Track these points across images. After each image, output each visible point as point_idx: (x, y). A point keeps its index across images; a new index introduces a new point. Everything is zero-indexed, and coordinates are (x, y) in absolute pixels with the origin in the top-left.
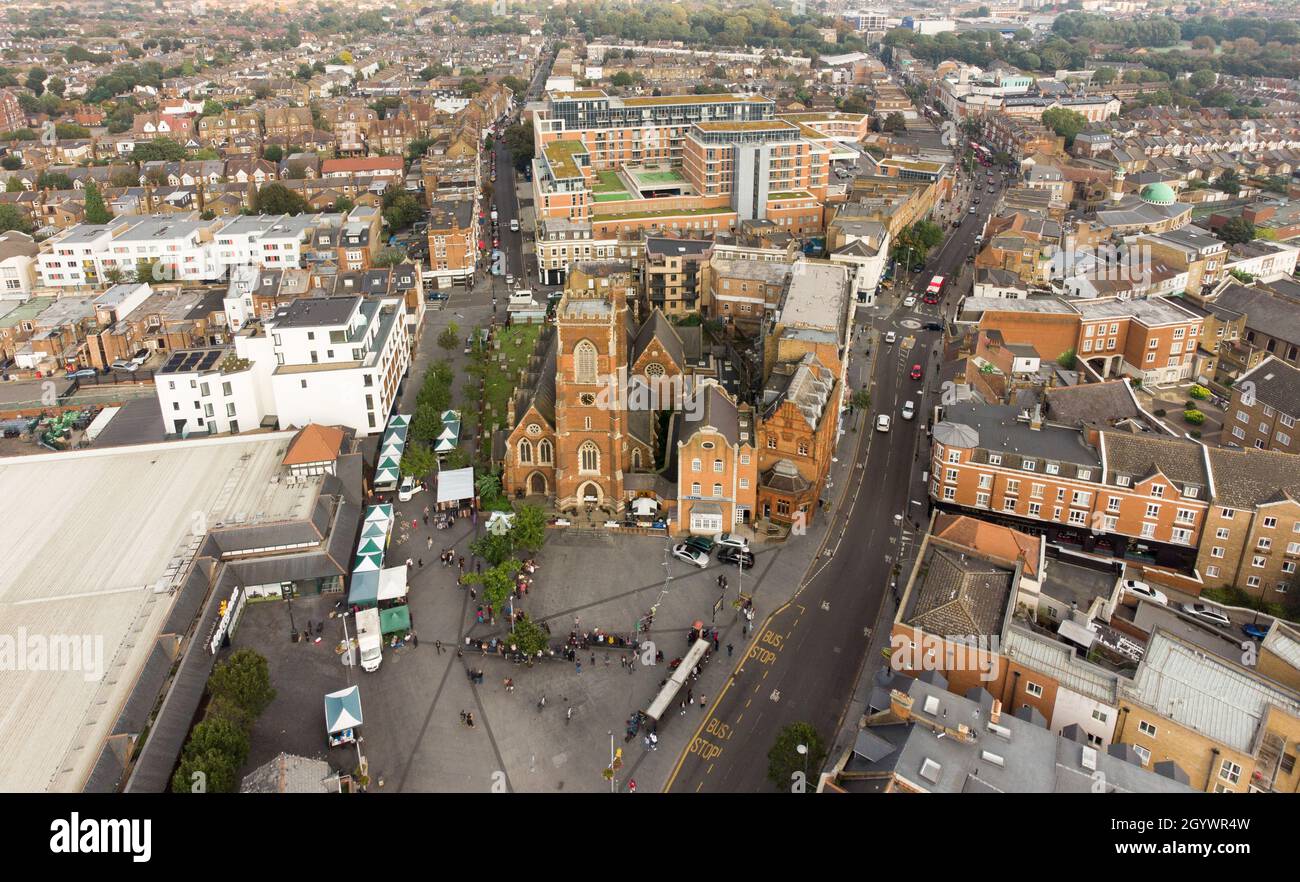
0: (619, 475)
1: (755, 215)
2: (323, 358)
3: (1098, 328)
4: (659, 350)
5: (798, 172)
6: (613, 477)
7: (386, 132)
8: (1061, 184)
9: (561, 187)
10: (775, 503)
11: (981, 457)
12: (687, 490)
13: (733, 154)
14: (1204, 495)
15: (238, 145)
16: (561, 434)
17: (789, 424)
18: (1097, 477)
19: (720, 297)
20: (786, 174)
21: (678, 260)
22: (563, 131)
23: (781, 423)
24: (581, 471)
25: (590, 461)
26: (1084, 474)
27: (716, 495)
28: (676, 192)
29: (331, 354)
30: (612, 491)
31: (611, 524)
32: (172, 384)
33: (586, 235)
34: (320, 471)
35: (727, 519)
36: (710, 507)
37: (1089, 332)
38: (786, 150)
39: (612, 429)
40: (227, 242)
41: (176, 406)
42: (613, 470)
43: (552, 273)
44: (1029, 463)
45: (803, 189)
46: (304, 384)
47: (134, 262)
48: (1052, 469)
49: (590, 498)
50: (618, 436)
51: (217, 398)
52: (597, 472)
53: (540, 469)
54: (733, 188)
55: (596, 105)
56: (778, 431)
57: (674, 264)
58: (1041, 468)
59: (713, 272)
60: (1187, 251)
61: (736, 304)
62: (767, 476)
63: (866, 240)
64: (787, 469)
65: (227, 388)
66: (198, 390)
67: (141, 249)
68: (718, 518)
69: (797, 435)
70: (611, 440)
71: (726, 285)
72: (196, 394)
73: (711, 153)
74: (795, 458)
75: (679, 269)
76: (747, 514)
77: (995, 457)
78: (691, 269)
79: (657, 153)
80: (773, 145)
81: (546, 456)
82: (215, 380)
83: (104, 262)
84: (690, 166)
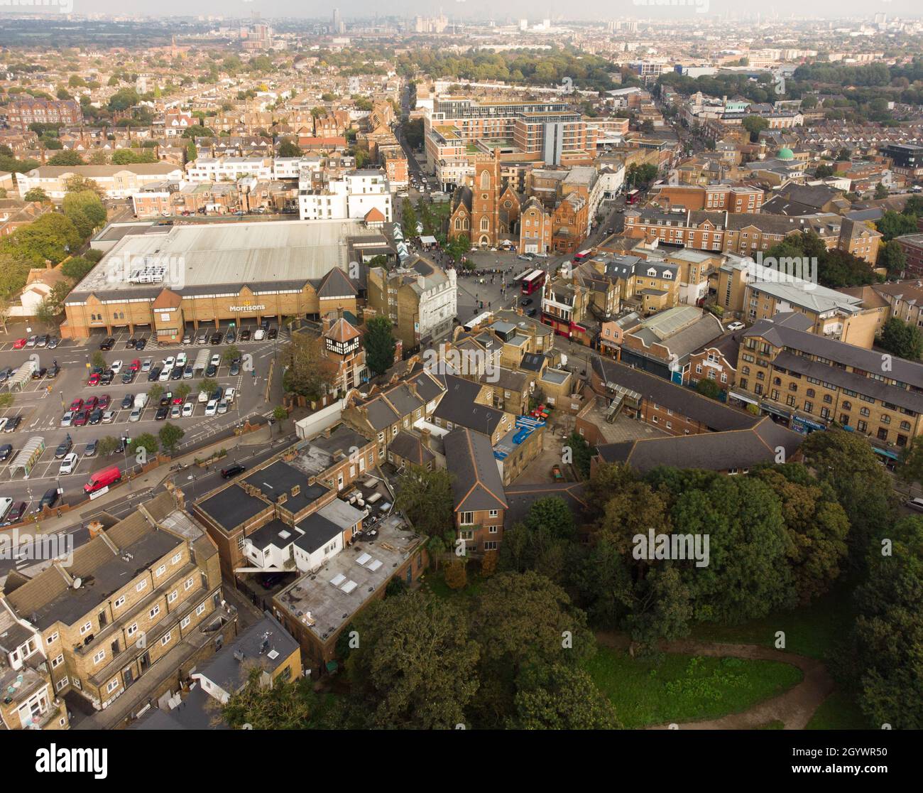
0: (497, 231)
1: (554, 163)
2: (368, 191)
3: (714, 196)
4: (510, 194)
5: (579, 140)
6: (494, 231)
7: (326, 126)
8: (734, 153)
9: (449, 144)
10: (559, 243)
11: (642, 221)
12: (524, 234)
13: (542, 128)
14: (723, 228)
15: (239, 132)
16: (474, 212)
17: (565, 210)
18: (685, 225)
19: (536, 189)
20: (572, 141)
21: (516, 169)
22: (444, 119)
23: (562, 210)
24: (481, 230)
25: (485, 226)
26: (680, 225)
27: (536, 236)
28: (511, 152)
29: (371, 189)
30: (494, 239)
31: (493, 249)
32: (305, 201)
33: (466, 164)
34: (379, 226)
35: (540, 248)
36: (532, 242)
37: (710, 197)
38: (573, 127)
39: (495, 209)
40: (281, 165)
41: (306, 210)
42: (494, 228)
43: (448, 185)
44: (660, 222)
45: (582, 150)
46: (361, 201)
47: (235, 174)
48: (668, 223)
49: (484, 243)
50: (497, 213)
51: (324, 207)
52: (488, 231)
53: (463, 232)
54: (542, 148)
55: (463, 104)
56: (561, 214)
57: (513, 171)
58: (664, 223)
59: (532, 176)
60: (780, 175)
61: (544, 192)
62: (556, 234)
63: (611, 166)
64: (564, 230)
65: (329, 202)
66: (316, 203)
67: (239, 167)
68: (536, 246)
69: (569, 215)
70: (494, 214)
71: (539, 182)
72: (315, 205)
73: (530, 128)
74: (567, 225)
75: (516, 174)
76: (548, 247)
77: (647, 221)
78: (521, 174)
79: (498, 134)
80: (565, 123)
81: (466, 226)
82: (323, 198)
83: (220, 174)
84: (518, 137)
